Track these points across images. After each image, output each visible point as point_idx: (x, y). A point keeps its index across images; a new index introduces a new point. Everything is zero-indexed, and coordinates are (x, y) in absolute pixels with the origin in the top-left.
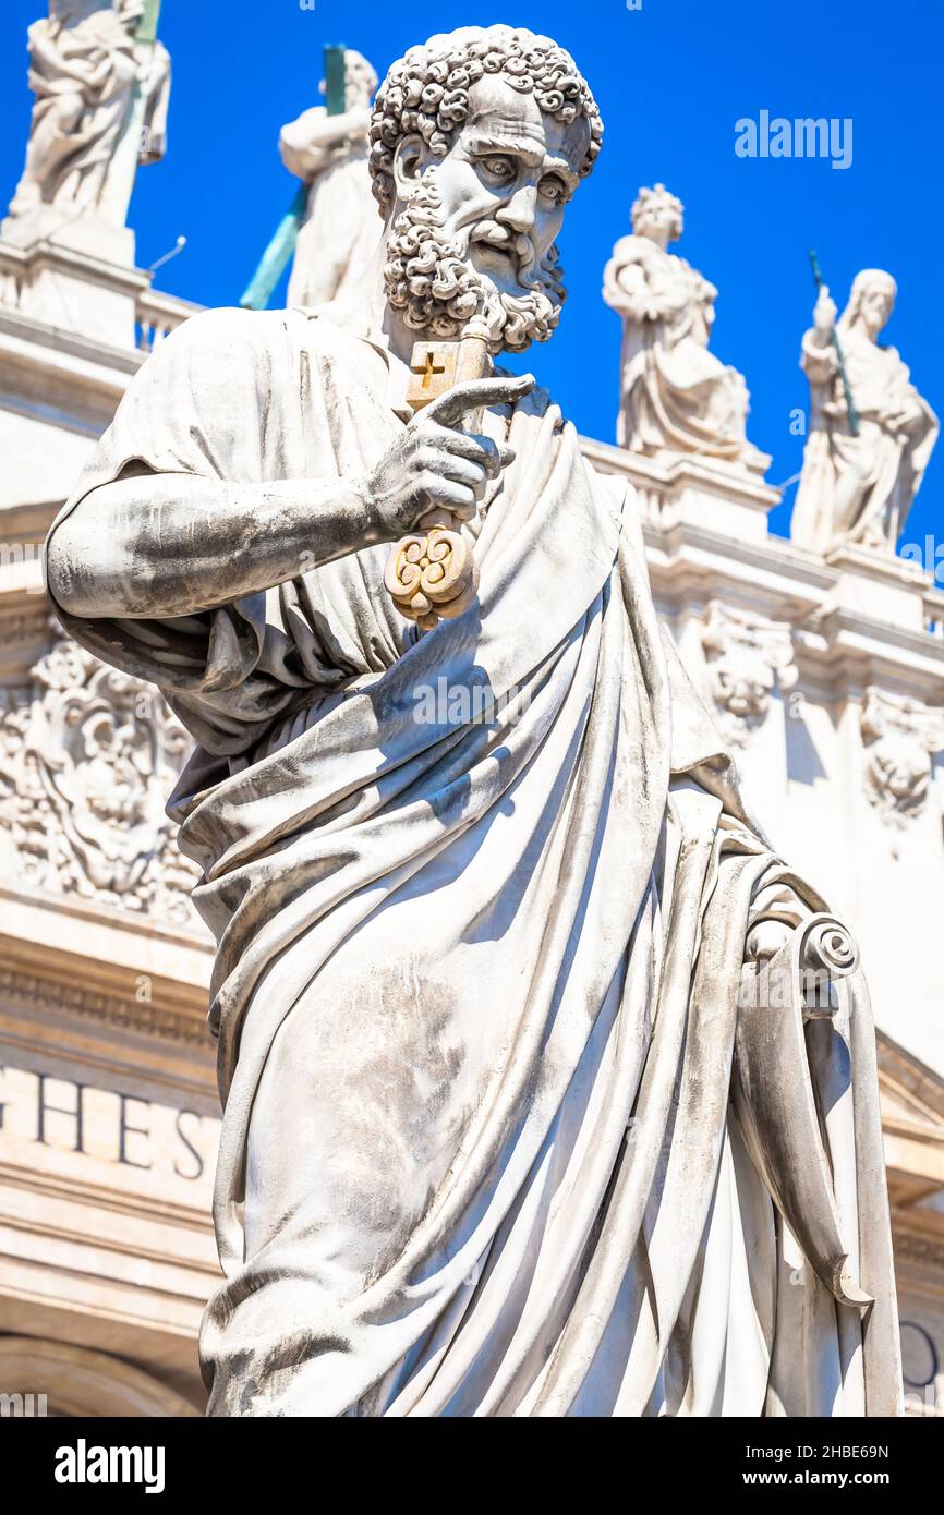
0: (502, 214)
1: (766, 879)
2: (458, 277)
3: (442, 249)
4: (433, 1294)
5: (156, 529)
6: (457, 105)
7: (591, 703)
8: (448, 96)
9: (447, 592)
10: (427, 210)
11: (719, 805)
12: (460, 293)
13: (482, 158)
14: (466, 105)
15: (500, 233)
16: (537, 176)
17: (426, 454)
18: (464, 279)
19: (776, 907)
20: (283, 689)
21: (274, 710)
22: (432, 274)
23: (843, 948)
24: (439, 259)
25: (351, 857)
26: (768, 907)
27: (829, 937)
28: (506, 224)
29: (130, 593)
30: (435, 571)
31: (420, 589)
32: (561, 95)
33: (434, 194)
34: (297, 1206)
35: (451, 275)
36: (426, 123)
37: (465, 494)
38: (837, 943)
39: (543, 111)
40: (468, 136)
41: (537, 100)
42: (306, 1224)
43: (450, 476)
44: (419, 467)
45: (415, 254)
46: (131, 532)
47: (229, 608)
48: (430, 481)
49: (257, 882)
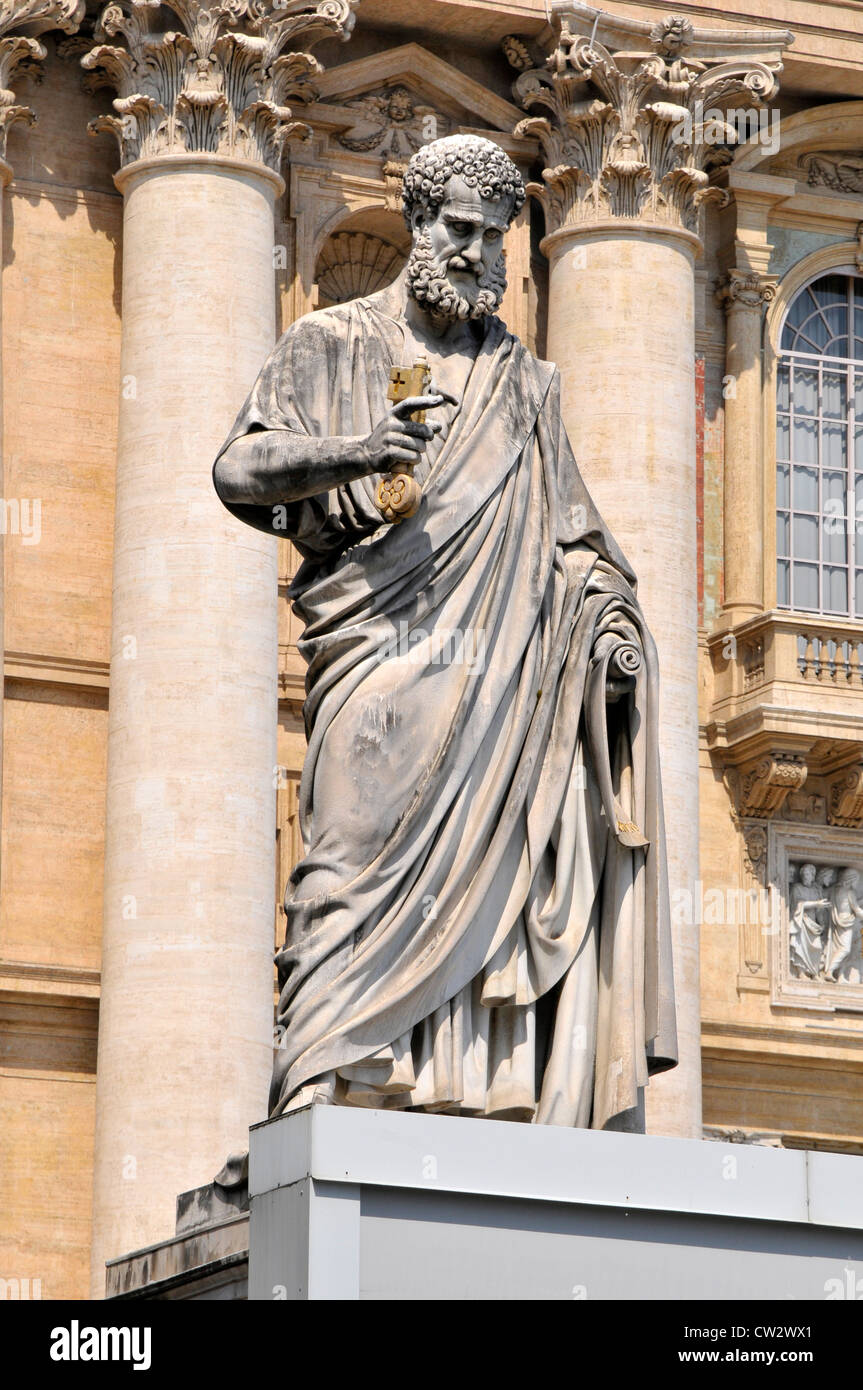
0: (465, 253)
1: (609, 608)
2: (440, 290)
3: (432, 274)
4: (395, 873)
5: (263, 465)
6: (438, 194)
7: (506, 529)
8: (434, 187)
9: (401, 509)
10: (425, 250)
11: (596, 555)
12: (441, 299)
13: (451, 223)
14: (443, 193)
15: (462, 263)
16: (482, 231)
17: (392, 435)
18: (443, 291)
19: (613, 625)
20: (339, 532)
21: (337, 544)
22: (426, 288)
23: (632, 660)
24: (431, 279)
25: (363, 639)
26: (607, 625)
27: (625, 655)
28: (465, 258)
29: (255, 497)
30: (396, 497)
31: (389, 506)
32: (491, 189)
33: (429, 241)
34: (326, 832)
35: (436, 290)
36: (424, 202)
37: (413, 455)
38: (629, 658)
39: (482, 197)
40: (445, 211)
41: (479, 192)
42: (330, 841)
43: (405, 446)
44: (388, 443)
45: (418, 277)
46: (253, 465)
47: (312, 501)
48: (394, 450)
49: (320, 648)
